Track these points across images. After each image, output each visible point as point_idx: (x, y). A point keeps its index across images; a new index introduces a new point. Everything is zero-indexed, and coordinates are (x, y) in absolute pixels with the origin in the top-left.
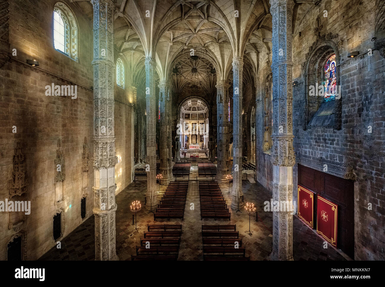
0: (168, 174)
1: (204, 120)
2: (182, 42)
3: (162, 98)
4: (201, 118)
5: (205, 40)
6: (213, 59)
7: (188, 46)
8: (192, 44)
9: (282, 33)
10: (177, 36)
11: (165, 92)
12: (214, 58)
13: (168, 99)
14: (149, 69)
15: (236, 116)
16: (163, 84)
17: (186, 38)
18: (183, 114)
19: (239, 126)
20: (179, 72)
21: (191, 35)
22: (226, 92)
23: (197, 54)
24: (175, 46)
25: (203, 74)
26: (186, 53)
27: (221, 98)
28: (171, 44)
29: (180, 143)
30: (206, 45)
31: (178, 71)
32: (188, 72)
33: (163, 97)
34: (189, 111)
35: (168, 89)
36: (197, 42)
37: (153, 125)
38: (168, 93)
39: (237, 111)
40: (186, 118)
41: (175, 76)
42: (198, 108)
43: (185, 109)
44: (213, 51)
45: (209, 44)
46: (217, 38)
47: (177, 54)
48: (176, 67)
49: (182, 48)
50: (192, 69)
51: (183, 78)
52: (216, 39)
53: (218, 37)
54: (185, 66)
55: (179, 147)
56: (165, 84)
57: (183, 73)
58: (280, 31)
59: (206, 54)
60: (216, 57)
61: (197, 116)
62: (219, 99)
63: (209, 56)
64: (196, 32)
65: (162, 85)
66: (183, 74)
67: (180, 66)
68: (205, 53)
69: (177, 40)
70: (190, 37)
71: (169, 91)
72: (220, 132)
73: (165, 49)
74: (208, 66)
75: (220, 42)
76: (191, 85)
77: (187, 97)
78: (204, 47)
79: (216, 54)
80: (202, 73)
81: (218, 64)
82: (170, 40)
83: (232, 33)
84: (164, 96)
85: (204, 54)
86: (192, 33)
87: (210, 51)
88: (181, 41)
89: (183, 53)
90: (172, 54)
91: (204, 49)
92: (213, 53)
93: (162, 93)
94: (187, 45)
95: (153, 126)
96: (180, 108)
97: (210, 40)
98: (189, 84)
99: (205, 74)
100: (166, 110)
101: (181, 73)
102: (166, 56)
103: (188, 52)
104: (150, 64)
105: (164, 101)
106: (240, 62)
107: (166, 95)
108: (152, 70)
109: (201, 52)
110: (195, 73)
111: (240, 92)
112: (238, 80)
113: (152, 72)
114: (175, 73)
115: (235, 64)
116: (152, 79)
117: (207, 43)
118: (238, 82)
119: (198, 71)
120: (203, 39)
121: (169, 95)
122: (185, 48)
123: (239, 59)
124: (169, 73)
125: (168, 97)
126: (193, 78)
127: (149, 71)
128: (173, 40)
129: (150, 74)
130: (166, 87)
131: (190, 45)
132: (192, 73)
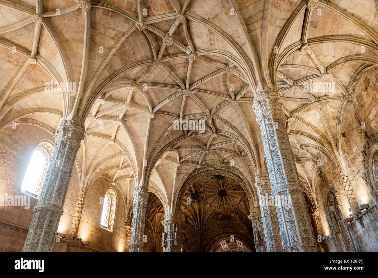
2: (193, 160)
3: (167, 242)
5: (222, 155)
6: (240, 178)
7: (201, 165)
8: (206, 161)
10: (185, 155)
11: (171, 232)
12: (240, 175)
14: (137, 202)
17: (197, 156)
20: (201, 198)
21: (202, 151)
23: (216, 172)
24: (184, 167)
26: (201, 173)
28: (179, 165)
30: (226, 161)
31: (199, 197)
32: (214, 196)
33: (167, 240)
35: (175, 227)
36: (213, 159)
38: (176, 233)
41: (196, 204)
44: (236, 167)
45: (229, 159)
46: (237, 150)
47: (188, 175)
48: (196, 191)
49: (194, 168)
50: (219, 191)
51: (208, 206)
52: (236, 152)
53: (239, 150)
54: (208, 188)
56: (171, 219)
57: (206, 199)
59: (228, 172)
60: (243, 175)
63: (233, 174)
64: (207, 148)
65: (167, 221)
66: (208, 200)
67: (202, 189)
68: (227, 170)
69: (185, 159)
70: (202, 153)
71: (177, 230)
73: (171, 171)
75: (242, 155)
77: (217, 236)
78: (223, 163)
80: (235, 197)
81: (246, 183)
82: (176, 161)
84: (169, 239)
85: (225, 172)
86: (203, 149)
87: (233, 167)
88: (191, 160)
89: (196, 173)
90: (181, 176)
91: (224, 165)
92: (237, 170)
93: (166, 234)
94: (200, 163)
98: (218, 214)
101: (204, 199)
102: (173, 180)
103: (204, 172)
104: (140, 196)
105: (169, 246)
106: (265, 181)
107: (173, 237)
108: (142, 204)
109: (221, 170)
110: (225, 198)
111: (274, 228)
112: (268, 209)
113: (142, 206)
114: (195, 199)
115: (259, 185)
116: (140, 216)
117: (227, 158)
118: (268, 212)
119: (229, 194)
120: (220, 154)
121: (176, 237)
122: (199, 167)
123: (263, 177)
124: (178, 202)
125: (175, 240)
126: (224, 204)
127: (137, 205)
128: (180, 159)
129: (138, 210)
130: (172, 223)
131: (204, 163)
132: (221, 197)
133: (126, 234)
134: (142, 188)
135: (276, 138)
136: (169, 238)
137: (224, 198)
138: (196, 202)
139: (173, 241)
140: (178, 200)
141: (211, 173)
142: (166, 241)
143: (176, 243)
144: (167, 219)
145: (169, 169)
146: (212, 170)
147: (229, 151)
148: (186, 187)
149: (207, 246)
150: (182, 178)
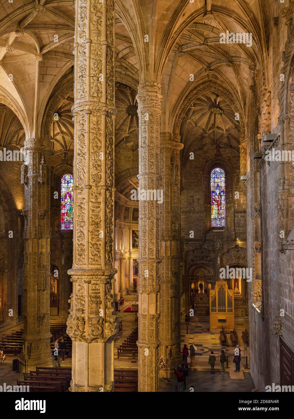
2: (65, 51)
3: (28, 179)
10: (48, 42)
11: (34, 165)
13: (40, 180)
16: (31, 145)
22: (170, 160)
24: (52, 62)
30: (120, 56)
33: (28, 175)
38: (41, 167)
47: (59, 78)
50: (126, 107)
59: (126, 74)
65: (27, 149)
69: (49, 49)
71: (42, 162)
73: (29, 69)
76: (132, 143)
84: (30, 174)
87: (132, 67)
90: (49, 79)
91: (118, 63)
93: (26, 167)
98: (128, 140)
102: (34, 85)
105: (31, 183)
106: (150, 94)
107: (36, 172)
111: (152, 162)
112: (147, 136)
115: (141, 100)
117: (122, 50)
118: (147, 140)
121: (41, 171)
123: (147, 87)
124: (44, 121)
125: (40, 175)
128: (41, 49)
130: (35, 152)
132: (130, 116)
136: (32, 173)
139: (37, 177)
140: (45, 117)
142: (27, 177)
143: (41, 179)
144: (28, 146)
150: (51, 82)
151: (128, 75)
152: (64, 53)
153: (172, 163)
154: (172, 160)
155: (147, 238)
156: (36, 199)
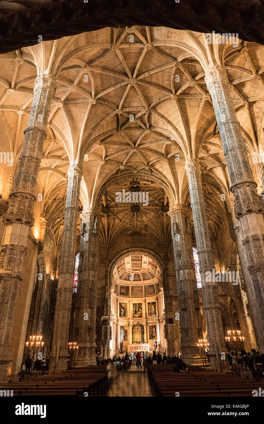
0: (87, 356)
1: (155, 297)
2: (118, 160)
4: (150, 294)
5: (148, 157)
7: (125, 166)
8: (131, 163)
9: (221, 100)
10: (111, 154)
11: (90, 223)
12: (163, 179)
14: (73, 176)
15: (198, 227)
16: (88, 211)
17: (123, 156)
18: (116, 286)
19: (204, 239)
20: (111, 212)
21: (130, 150)
22: (184, 219)
23: (138, 175)
24: (108, 166)
25: (150, 214)
26: (123, 174)
27: (177, 227)
28: (103, 163)
29: (111, 328)
30: (150, 164)
31: (109, 211)
32: (127, 212)
33: (86, 229)
34: (128, 282)
35: (94, 220)
36: (138, 160)
37: (73, 243)
38: (95, 224)
39: (200, 220)
40: (121, 294)
41: (106, 218)
42: (144, 274)
43: (121, 278)
44: (160, 170)
45: (154, 161)
46: (164, 152)
47: (110, 176)
48: (107, 205)
49: (117, 169)
50: (131, 206)
51: (117, 221)
52: (163, 154)
55: (109, 337)
56: (91, 211)
57: (117, 213)
58: (219, 99)
59: (151, 175)
60: (165, 177)
61: (141, 291)
62: (175, 229)
63: (156, 177)
64: (136, 146)
65: (87, 214)
66: (118, 215)
67: (114, 203)
68: (150, 174)
69: (110, 158)
70: (128, 154)
71: (96, 221)
72: (181, 279)
73: (94, 169)
74: (157, 202)
75: (168, 157)
76: (131, 231)
77: (124, 250)
78: (148, 166)
79: (165, 173)
80: (147, 213)
81: (169, 186)
82: (101, 159)
83: (181, 137)
85: (148, 175)
86: (131, 148)
87: (157, 170)
88: (115, 159)
89: (118, 175)
90: (103, 175)
91: (148, 168)
92: (160, 172)
93: (85, 224)
94: (124, 164)
95: (72, 245)
96: (111, 267)
97: (155, 157)
98: (128, 229)
99: (153, 214)
100: (89, 247)
101: (115, 213)
102: (95, 178)
103: (126, 174)
104: (75, 171)
105: (87, 234)
107: (92, 227)
108: (77, 177)
109: (144, 173)
110: (137, 213)
113: (78, 179)
114: (105, 213)
115: (189, 167)
116: (76, 187)
118: (196, 185)
119: (142, 210)
120: (146, 156)
121: (95, 227)
122: (122, 167)
123: (193, 161)
125: (94, 229)
126: (134, 220)
127: (73, 178)
128: (105, 157)
129: (74, 182)
130: (92, 215)
131: (128, 164)
132: (133, 213)
133: (41, 226)
134: (77, 165)
135: (223, 94)
136: (89, 227)
137: (135, 213)
138: (105, 216)
139: (92, 230)
140: (99, 196)
141: (133, 176)
143: (95, 231)
144: (87, 212)
145: (92, 166)
146: (134, 173)
147: (157, 152)
148: (106, 187)
149: (113, 259)
150: (104, 178)
151: (153, 175)
152: (117, 162)
153: (186, 221)
154: (186, 220)
155: (204, 237)
156: (91, 244)
